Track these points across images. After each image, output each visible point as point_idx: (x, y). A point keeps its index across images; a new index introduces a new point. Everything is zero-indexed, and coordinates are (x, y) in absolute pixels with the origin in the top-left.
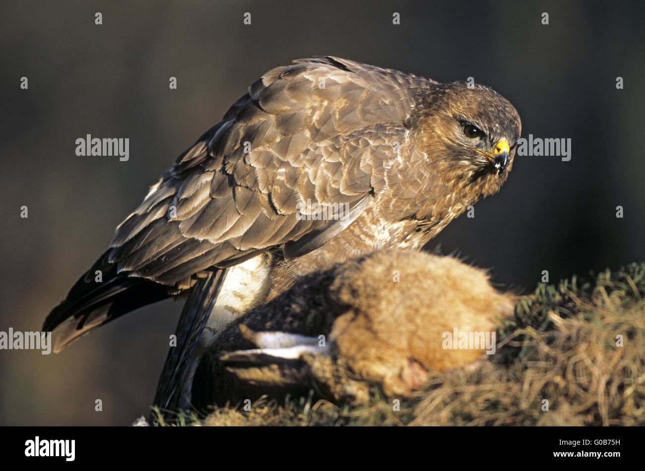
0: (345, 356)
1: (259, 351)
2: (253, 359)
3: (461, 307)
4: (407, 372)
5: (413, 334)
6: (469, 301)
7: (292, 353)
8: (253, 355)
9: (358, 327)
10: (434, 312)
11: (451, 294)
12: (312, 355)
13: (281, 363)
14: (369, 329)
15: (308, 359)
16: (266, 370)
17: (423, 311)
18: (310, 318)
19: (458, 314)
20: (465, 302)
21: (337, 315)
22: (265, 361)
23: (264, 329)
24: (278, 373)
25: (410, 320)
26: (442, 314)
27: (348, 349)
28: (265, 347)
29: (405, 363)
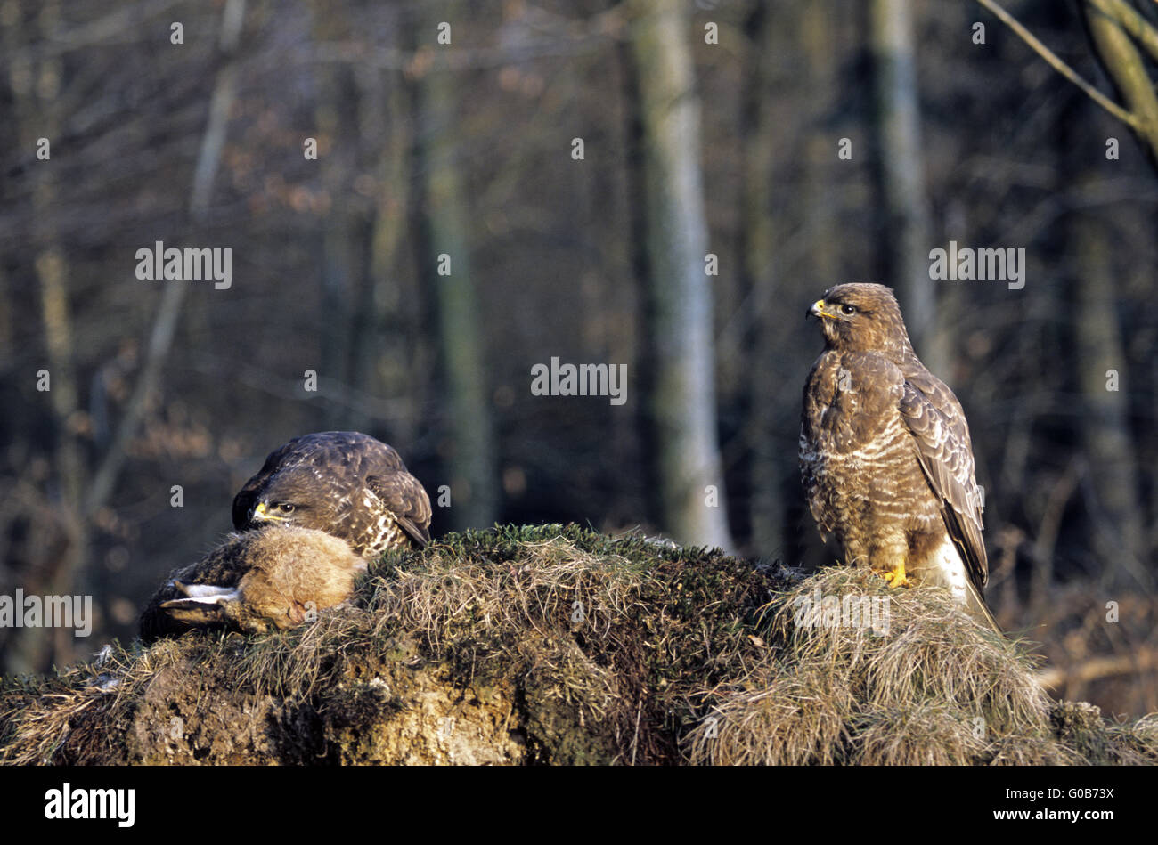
0: (249, 602)
1: (188, 599)
2: (183, 605)
3: (331, 566)
4: (293, 611)
5: (297, 586)
6: (336, 561)
7: (212, 600)
8: (185, 602)
9: (258, 580)
10: (312, 569)
11: (323, 556)
12: (225, 601)
13: (204, 607)
14: (264, 580)
15: (224, 604)
16: (193, 612)
17: (305, 569)
18: (224, 576)
19: (328, 570)
20: (332, 561)
21: (243, 574)
22: (193, 606)
23: (192, 583)
24: (202, 614)
25: (296, 576)
26: (317, 571)
27: (251, 597)
28: (193, 597)
29: (291, 605)
